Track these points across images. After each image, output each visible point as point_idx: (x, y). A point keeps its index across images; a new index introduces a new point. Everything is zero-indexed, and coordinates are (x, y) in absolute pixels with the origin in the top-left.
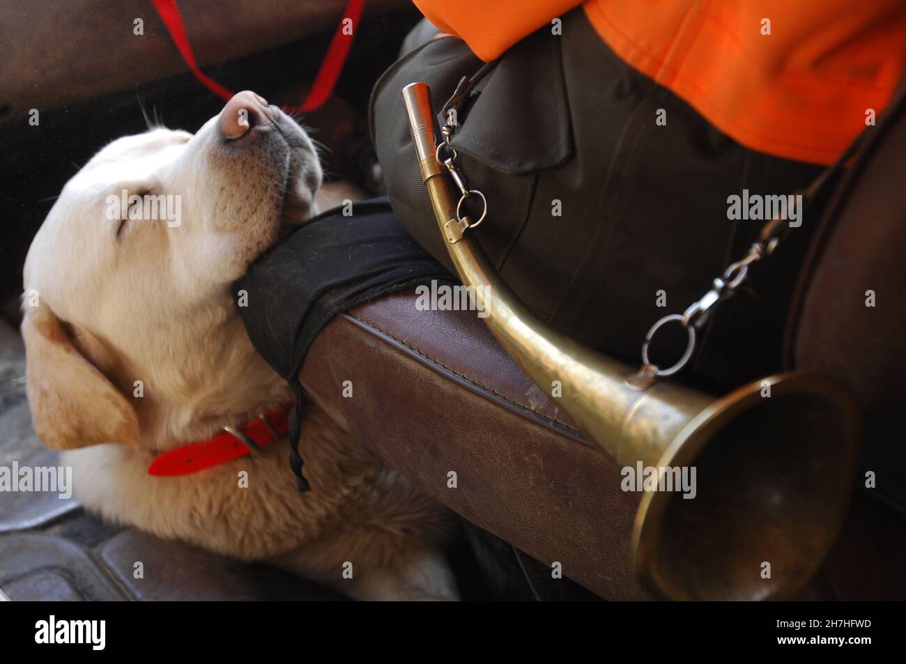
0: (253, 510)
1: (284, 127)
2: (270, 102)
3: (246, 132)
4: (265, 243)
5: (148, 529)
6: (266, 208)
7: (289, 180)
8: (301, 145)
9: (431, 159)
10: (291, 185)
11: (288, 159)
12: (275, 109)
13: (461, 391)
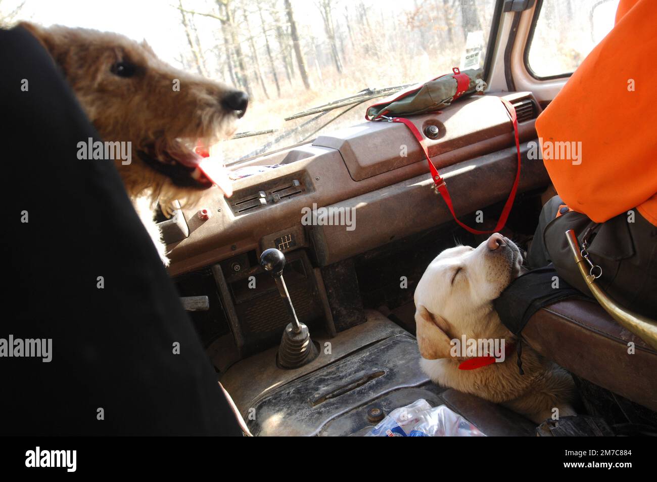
0: (498, 384)
1: (510, 244)
2: (504, 236)
3: (498, 247)
4: (506, 285)
5: (458, 389)
6: (506, 273)
7: (513, 263)
8: (516, 250)
9: (579, 255)
10: (514, 264)
11: (512, 256)
12: (506, 238)
13: (594, 334)
